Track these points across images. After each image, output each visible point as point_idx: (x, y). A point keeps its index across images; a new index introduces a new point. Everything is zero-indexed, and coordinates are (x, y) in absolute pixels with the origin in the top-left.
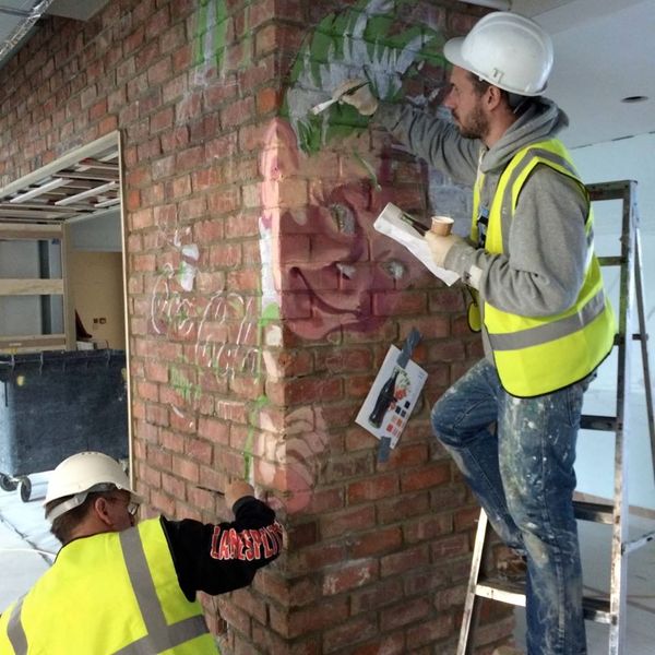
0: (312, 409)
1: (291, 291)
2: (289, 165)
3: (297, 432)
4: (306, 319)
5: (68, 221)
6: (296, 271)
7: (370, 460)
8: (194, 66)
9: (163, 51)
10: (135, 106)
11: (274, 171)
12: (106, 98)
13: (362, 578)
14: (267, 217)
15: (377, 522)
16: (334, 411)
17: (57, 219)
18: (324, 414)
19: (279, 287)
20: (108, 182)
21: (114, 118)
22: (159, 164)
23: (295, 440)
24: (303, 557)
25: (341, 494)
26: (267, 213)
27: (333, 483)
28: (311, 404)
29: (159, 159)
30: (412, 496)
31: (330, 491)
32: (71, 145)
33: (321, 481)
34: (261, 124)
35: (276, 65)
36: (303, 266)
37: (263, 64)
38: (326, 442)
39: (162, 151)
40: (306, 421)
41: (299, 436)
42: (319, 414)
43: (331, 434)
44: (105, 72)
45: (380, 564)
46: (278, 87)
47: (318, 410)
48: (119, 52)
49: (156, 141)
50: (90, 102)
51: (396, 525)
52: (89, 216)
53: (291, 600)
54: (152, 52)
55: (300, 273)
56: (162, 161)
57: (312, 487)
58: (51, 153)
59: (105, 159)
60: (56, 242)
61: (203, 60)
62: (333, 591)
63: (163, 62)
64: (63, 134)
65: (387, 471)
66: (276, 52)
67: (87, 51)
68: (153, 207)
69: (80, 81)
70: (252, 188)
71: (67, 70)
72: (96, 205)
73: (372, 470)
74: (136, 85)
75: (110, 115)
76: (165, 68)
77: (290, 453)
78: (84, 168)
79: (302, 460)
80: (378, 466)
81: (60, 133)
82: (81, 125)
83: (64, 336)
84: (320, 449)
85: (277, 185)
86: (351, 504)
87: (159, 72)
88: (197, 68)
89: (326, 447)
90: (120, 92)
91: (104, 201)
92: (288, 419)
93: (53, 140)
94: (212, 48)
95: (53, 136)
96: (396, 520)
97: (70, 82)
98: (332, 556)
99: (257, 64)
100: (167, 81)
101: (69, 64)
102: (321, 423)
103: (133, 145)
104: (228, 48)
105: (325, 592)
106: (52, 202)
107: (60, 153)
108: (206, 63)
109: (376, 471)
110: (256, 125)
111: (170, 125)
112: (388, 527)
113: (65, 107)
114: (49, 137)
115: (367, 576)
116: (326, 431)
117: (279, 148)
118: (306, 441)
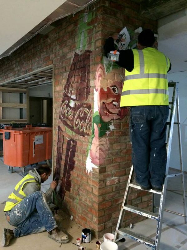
0: (106, 139)
1: (102, 108)
2: (103, 76)
3: (102, 144)
4: (105, 115)
5: (28, 88)
6: (103, 103)
7: (119, 152)
8: (77, 49)
9: (68, 44)
10: (58, 58)
11: (99, 77)
12: (49, 56)
13: (116, 182)
14: (97, 89)
15: (120, 168)
16: (111, 139)
17: (25, 87)
18: (109, 140)
19: (99, 107)
20: (44, 78)
21: (51, 61)
22: (65, 74)
23: (101, 146)
24: (102, 175)
25: (112, 160)
26: (97, 88)
27: (110, 157)
28: (106, 137)
29: (65, 73)
30: (129, 162)
31: (109, 159)
32: (38, 68)
33: (107, 157)
34: (96, 65)
35: (101, 50)
36: (105, 102)
37: (97, 50)
38: (109, 146)
39: (66, 71)
40: (104, 141)
41: (102, 145)
42: (107, 140)
43: (110, 145)
44: (49, 48)
45: (120, 178)
46: (101, 56)
47: (107, 138)
48: (54, 44)
49: (64, 68)
50: (44, 57)
51: (124, 169)
52: (35, 87)
53: (99, 186)
54: (64, 44)
55: (105, 104)
56: (66, 73)
57: (105, 158)
58: (31, 70)
59: (46, 72)
60: (25, 93)
61: (79, 48)
62: (109, 185)
63: (68, 47)
64: (35, 64)
65: (123, 155)
66: (101, 47)
67: (44, 43)
68: (62, 85)
69: (41, 51)
70: (93, 81)
71: (37, 47)
72: (38, 84)
73: (119, 155)
74: (59, 53)
75: (50, 60)
76: (68, 49)
77: (100, 149)
78: (40, 74)
79: (103, 151)
80: (121, 154)
81: (34, 64)
82: (41, 63)
83: (26, 120)
84: (107, 149)
85: (100, 81)
86: (114, 163)
87: (66, 50)
88: (78, 49)
89: (109, 148)
90: (54, 54)
91: (41, 83)
92: (100, 140)
93: (32, 66)
94: (82, 45)
95: (32, 65)
96: (124, 168)
97: (38, 51)
98: (109, 176)
99: (95, 49)
100: (68, 52)
101: (38, 46)
102: (108, 142)
103: (57, 68)
104: (87, 45)
105: (107, 185)
106: (26, 83)
107: (34, 69)
108: (80, 48)
109: (120, 155)
110: (95, 65)
111: (69, 64)
112: (123, 170)
113: (36, 57)
114: (31, 65)
115: (117, 181)
116: (108, 144)
117: (101, 71)
118: (104, 146)
